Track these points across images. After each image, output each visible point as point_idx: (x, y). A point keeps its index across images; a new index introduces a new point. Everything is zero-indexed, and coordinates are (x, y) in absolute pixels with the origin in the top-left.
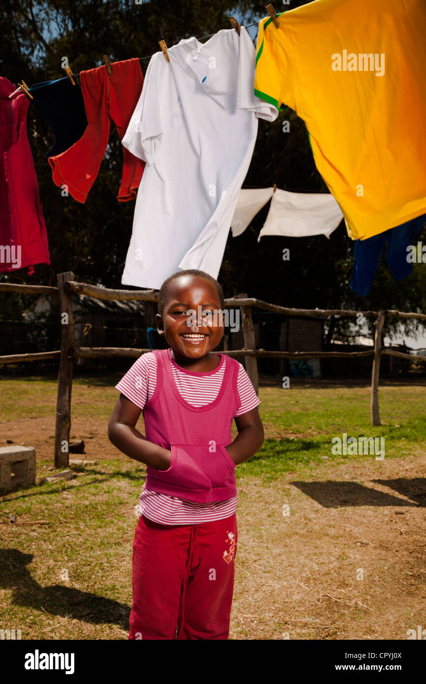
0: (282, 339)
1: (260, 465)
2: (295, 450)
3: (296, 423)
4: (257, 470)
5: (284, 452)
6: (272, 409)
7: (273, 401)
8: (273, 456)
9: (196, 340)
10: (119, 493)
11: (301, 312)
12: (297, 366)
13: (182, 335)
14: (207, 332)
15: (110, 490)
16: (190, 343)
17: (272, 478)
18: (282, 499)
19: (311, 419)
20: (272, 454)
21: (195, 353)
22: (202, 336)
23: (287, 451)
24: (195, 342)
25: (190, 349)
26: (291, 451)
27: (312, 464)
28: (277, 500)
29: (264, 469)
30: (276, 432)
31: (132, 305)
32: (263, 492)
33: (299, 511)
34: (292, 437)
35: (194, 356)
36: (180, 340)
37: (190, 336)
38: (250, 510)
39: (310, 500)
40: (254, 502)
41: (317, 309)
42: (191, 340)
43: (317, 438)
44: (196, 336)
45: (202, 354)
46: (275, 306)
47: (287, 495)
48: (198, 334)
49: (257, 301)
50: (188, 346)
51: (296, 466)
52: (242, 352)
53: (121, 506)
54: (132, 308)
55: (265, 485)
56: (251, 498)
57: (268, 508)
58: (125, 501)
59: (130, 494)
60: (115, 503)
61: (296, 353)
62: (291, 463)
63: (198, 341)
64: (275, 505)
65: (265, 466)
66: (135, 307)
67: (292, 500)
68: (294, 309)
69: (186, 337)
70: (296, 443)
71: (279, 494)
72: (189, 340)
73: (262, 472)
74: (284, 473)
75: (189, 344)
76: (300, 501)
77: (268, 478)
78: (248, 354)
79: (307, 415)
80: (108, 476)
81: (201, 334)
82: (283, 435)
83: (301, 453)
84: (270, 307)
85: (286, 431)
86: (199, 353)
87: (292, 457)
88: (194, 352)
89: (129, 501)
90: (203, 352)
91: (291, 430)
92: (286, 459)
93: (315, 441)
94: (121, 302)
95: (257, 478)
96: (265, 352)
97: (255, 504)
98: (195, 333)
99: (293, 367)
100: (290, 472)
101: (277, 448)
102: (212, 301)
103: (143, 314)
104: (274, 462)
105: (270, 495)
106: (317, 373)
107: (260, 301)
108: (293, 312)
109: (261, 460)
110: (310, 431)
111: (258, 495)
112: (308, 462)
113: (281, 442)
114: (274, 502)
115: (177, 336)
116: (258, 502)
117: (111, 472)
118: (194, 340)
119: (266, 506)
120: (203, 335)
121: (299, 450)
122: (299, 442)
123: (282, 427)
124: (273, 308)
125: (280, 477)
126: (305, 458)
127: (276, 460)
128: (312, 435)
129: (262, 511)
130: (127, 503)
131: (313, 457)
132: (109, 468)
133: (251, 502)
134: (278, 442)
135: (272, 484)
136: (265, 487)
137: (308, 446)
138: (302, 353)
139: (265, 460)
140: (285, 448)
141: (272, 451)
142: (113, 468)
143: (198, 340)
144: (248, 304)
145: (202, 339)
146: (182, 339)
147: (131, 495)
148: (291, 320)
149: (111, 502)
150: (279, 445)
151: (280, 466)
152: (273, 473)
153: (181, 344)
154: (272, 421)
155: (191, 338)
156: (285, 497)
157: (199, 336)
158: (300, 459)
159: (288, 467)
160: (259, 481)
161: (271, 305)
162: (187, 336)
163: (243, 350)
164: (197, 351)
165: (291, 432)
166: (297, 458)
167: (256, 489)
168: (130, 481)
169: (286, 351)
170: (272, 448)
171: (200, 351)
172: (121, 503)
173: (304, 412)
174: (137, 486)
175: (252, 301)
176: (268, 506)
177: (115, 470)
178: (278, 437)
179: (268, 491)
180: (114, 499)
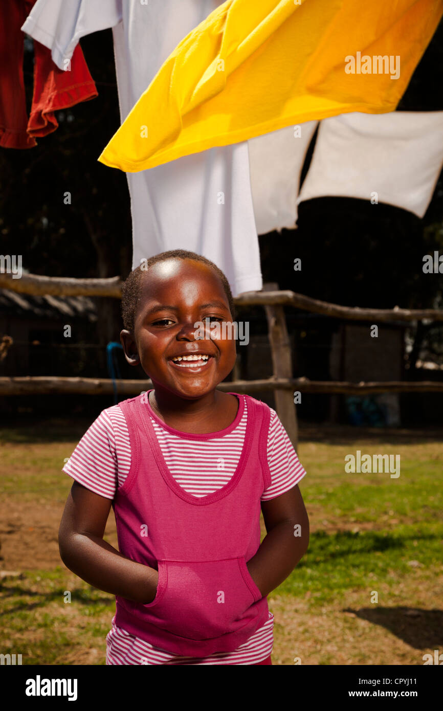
0: (334, 360)
1: (303, 577)
2: (362, 551)
3: (360, 503)
4: (299, 587)
5: (343, 554)
6: (318, 481)
7: (320, 467)
8: (325, 561)
9: (196, 365)
10: (63, 627)
11: (369, 315)
12: (359, 406)
13: (170, 358)
14: (211, 349)
15: (48, 622)
16: (185, 370)
17: (323, 599)
18: (343, 635)
19: (387, 496)
20: (322, 558)
21: (196, 388)
22: (204, 358)
23: (349, 552)
24: (194, 368)
25: (188, 382)
26: (355, 552)
27: (392, 575)
28: (334, 638)
29: (310, 583)
30: (328, 520)
31: (74, 303)
32: (310, 623)
33: (373, 656)
34: (355, 529)
35: (195, 392)
36: (168, 367)
37: (185, 359)
38: (290, 654)
39: (391, 637)
40: (296, 640)
41: (397, 310)
42: (188, 365)
43: (398, 530)
44: (195, 358)
45: (207, 388)
46: (325, 305)
47: (350, 629)
48: (197, 354)
49: (295, 298)
50: (182, 376)
51: (364, 579)
52: (270, 384)
53: (68, 650)
54: (74, 309)
55: (313, 610)
56: (289, 634)
57: (320, 651)
58: (75, 641)
59: (83, 628)
60: (56, 645)
61: (362, 384)
62: (355, 573)
63: (199, 367)
64: (332, 646)
65: (312, 578)
66: (80, 307)
67: (360, 636)
68: (357, 310)
69: (178, 362)
70: (362, 538)
71: (337, 626)
72: (184, 366)
73: (306, 589)
74: (344, 591)
75: (183, 373)
76: (374, 639)
77: (317, 599)
78: (280, 387)
79: (380, 491)
80: (43, 598)
81: (202, 355)
82: (340, 525)
83: (371, 555)
84: (315, 305)
85: (346, 519)
86: (201, 386)
87: (357, 562)
88: (193, 385)
89: (80, 641)
90: (208, 384)
91: (353, 516)
92: (347, 567)
93: (396, 536)
94: (57, 297)
95: (298, 600)
96: (308, 382)
97: (297, 644)
98: (193, 354)
99: (352, 409)
100: (355, 588)
101: (332, 548)
102: (216, 298)
103: (93, 318)
104: (326, 571)
105: (321, 629)
106: (393, 418)
107: (300, 296)
108: (356, 315)
109: (304, 569)
110: (385, 518)
111: (301, 629)
112: (384, 571)
113: (338, 537)
114: (329, 641)
115: (163, 361)
116: (303, 641)
117: (48, 590)
118: (192, 365)
119: (316, 647)
120: (206, 355)
121: (369, 551)
122: (368, 536)
123: (338, 512)
124: (321, 308)
125: (339, 597)
126: (380, 564)
127: (330, 567)
128: (390, 526)
129: (309, 656)
130: (78, 644)
131: (392, 564)
132: (44, 583)
133: (290, 640)
134: (332, 539)
135: (324, 610)
136: (313, 615)
137: (384, 544)
138: (372, 384)
139: (311, 568)
140: (345, 548)
141: (322, 552)
142: (52, 584)
143: (199, 365)
144: (279, 301)
145: (205, 363)
146: (172, 366)
147: (83, 631)
148: (349, 329)
149: (51, 641)
150: (334, 542)
151: (337, 579)
152: (326, 591)
153: (170, 374)
154: (321, 501)
155: (187, 362)
156: (347, 632)
157: (200, 358)
158: (371, 567)
159: (351, 581)
160: (301, 605)
161: (318, 303)
162: (180, 359)
163: (272, 380)
164: (197, 384)
165: (352, 519)
166: (366, 564)
167: (298, 618)
168: (81, 607)
169: (342, 380)
170: (322, 548)
171: (202, 383)
172: (67, 645)
173: (374, 486)
174: (94, 614)
175: (287, 297)
176: (319, 647)
177: (54, 588)
178: (331, 529)
179: (317, 622)
180: (55, 638)
